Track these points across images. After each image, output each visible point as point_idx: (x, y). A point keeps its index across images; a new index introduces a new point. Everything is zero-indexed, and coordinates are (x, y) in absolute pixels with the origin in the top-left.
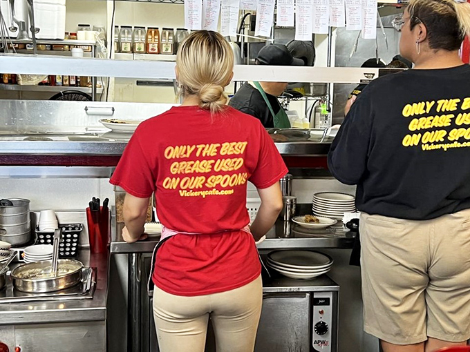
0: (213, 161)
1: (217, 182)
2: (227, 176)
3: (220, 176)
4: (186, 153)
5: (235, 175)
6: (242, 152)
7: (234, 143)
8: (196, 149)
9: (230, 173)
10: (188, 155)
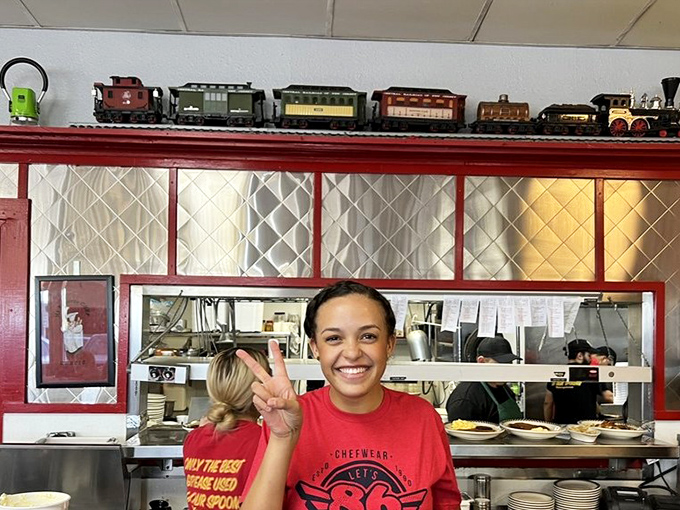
0: (212, 479)
1: (215, 503)
2: (223, 497)
3: (218, 497)
4: (196, 466)
5: (230, 497)
6: (237, 471)
7: (231, 461)
8: (205, 463)
9: (227, 494)
10: (197, 470)
